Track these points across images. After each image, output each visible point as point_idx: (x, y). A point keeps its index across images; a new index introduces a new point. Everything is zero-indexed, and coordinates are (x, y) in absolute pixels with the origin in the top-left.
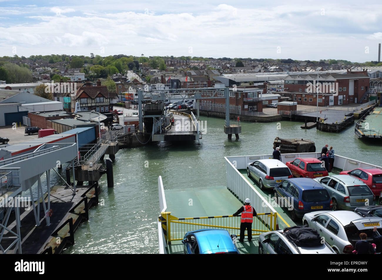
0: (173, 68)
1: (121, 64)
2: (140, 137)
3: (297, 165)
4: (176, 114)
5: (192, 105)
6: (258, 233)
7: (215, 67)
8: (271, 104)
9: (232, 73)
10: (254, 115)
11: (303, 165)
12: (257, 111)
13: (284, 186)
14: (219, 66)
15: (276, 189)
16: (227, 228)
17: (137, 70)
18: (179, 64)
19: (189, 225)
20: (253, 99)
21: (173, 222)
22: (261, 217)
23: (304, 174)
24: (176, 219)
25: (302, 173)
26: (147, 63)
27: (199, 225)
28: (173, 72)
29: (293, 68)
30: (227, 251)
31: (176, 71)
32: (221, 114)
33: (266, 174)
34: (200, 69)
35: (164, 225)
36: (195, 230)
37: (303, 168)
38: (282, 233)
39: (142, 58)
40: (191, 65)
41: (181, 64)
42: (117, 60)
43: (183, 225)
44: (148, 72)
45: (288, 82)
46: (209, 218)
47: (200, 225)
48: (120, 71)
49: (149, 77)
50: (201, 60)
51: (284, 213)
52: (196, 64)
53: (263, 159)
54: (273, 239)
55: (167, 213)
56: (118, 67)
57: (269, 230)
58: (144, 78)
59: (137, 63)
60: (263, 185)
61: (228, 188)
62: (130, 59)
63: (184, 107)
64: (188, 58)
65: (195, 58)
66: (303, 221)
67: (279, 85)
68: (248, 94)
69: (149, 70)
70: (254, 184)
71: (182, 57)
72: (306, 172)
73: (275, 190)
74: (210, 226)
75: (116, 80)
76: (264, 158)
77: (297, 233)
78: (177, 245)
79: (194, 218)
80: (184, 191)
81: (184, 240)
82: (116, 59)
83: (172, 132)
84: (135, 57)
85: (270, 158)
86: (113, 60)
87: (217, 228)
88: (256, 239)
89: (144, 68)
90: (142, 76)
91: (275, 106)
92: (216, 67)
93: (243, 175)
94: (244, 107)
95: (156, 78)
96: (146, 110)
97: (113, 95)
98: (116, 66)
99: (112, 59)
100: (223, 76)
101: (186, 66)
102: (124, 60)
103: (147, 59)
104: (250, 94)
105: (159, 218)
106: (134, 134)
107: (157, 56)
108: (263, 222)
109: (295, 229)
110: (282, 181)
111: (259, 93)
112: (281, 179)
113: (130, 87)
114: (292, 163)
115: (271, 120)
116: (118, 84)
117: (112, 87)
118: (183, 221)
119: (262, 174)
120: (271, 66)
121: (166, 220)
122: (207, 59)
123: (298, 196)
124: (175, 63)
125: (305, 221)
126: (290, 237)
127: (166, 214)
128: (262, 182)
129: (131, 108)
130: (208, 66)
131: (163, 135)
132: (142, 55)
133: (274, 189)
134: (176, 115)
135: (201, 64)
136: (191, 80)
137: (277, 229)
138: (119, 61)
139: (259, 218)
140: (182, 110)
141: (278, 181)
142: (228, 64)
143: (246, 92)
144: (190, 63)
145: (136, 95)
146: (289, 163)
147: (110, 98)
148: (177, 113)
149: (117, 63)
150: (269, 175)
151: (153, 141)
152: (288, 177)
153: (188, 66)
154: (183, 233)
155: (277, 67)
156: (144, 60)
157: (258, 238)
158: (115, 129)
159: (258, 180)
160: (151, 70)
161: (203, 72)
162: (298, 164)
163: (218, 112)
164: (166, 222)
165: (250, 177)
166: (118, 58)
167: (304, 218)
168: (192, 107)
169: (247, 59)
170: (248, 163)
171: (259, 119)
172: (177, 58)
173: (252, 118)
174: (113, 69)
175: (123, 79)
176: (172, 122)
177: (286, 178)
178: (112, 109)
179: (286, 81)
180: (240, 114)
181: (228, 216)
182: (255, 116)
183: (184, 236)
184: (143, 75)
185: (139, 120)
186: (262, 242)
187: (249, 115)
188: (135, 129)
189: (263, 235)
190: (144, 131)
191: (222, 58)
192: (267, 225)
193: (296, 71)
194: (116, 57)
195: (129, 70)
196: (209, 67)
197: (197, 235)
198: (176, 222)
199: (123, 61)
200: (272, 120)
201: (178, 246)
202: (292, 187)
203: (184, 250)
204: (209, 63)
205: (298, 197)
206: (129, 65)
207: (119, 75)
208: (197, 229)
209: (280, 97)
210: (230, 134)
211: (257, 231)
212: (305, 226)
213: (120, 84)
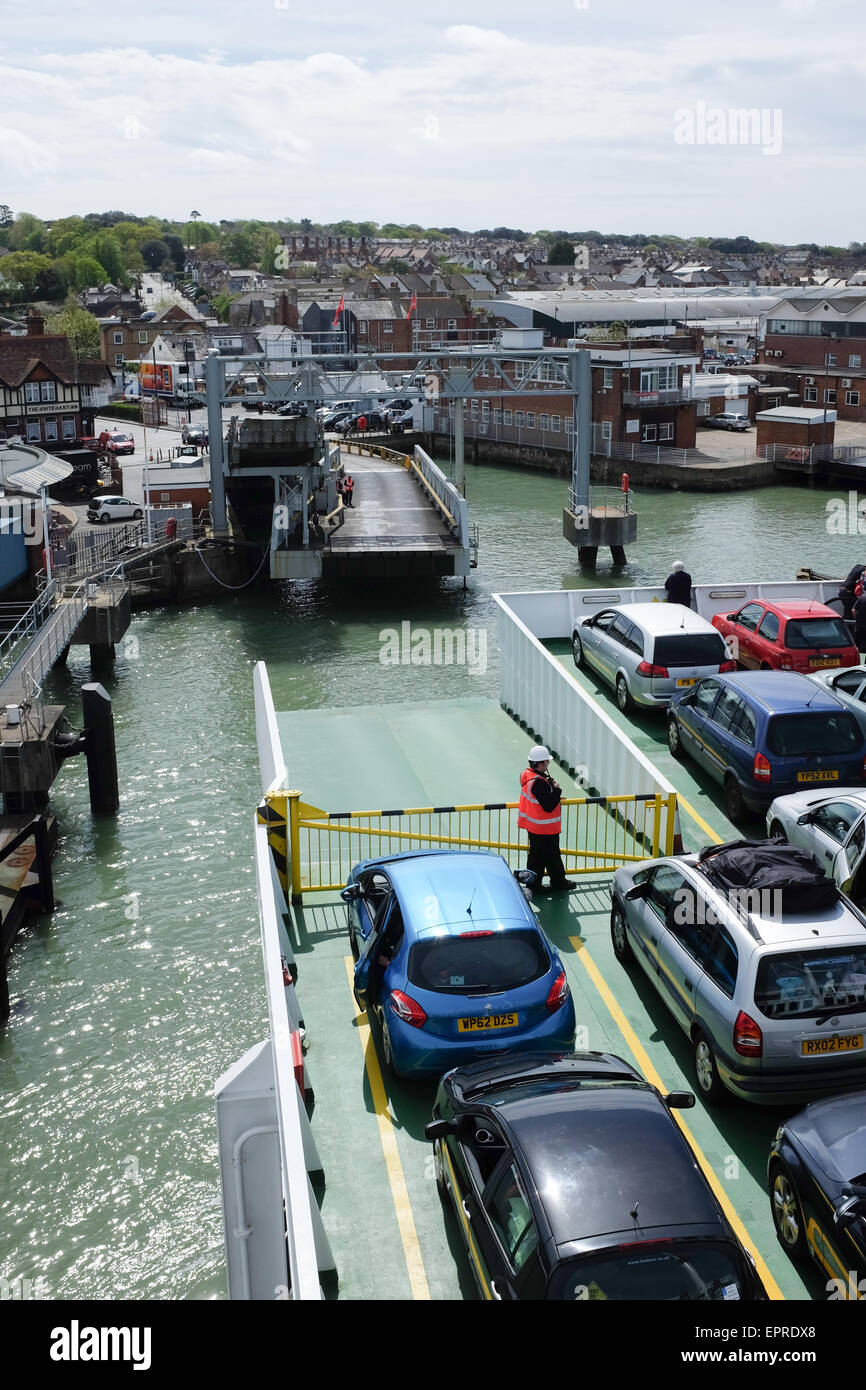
0: (314, 264)
1: (118, 249)
2: (216, 557)
3: (753, 626)
4: (349, 452)
5: (407, 415)
6: (610, 864)
7: (471, 265)
8: (723, 417)
9: (539, 286)
10: (667, 462)
11: (775, 626)
12: (673, 444)
13: (703, 699)
14: (485, 261)
15: (674, 709)
16: (499, 847)
17: (177, 270)
18: (334, 251)
19: (365, 837)
20: (660, 395)
21: (310, 827)
22: (621, 807)
23: (774, 658)
24: (317, 813)
25: (769, 655)
26: (213, 245)
27: (400, 836)
28: (319, 281)
29: (764, 273)
30: (500, 927)
31: (326, 276)
32: (527, 455)
33: (642, 655)
34: (416, 269)
35: (275, 836)
36: (386, 856)
37: (773, 635)
38: (694, 866)
39: (196, 226)
40: (378, 253)
41: (342, 251)
42: (100, 233)
43: (345, 835)
44: (218, 278)
45: (783, 327)
46: (437, 811)
47: (406, 837)
48: (114, 275)
49: (224, 300)
50: (414, 236)
51: (699, 793)
52: (400, 252)
53: (630, 602)
54: (661, 885)
55: (287, 794)
56: (106, 258)
57: (647, 853)
58: (204, 301)
59: (175, 244)
60: (629, 696)
61: (504, 707)
62: (151, 231)
63: (375, 422)
64: (366, 230)
65: (390, 229)
66: (769, 823)
67: (726, 335)
68: (643, 374)
69: (225, 272)
70: (597, 693)
71: (344, 223)
72: (783, 651)
73: (672, 713)
74: (440, 841)
75: (100, 310)
76: (633, 600)
77: (749, 865)
78: (322, 906)
79: (385, 814)
80: (348, 717)
81: (348, 890)
82: (96, 230)
83: (350, 541)
84: (165, 221)
85: (655, 600)
86: (87, 231)
87: (465, 848)
88: (602, 885)
89: (204, 264)
90: (197, 296)
91: (740, 425)
92: (476, 263)
93: (561, 661)
94: (623, 426)
95: (254, 304)
96: (245, 447)
97: (95, 373)
98: (98, 257)
99: (83, 228)
100: (509, 298)
101: (363, 260)
102: (125, 232)
103: (211, 231)
104: (648, 374)
105: (261, 811)
106: (193, 546)
107: (248, 219)
108: (628, 827)
109: (739, 850)
110: (696, 682)
111: (683, 370)
112: (694, 673)
113: (159, 340)
114: (734, 618)
115: (735, 481)
116: (111, 326)
117: (84, 339)
118: (344, 823)
119: (625, 657)
120: (680, 260)
121: (283, 819)
122: (435, 233)
123: (751, 734)
124: (321, 245)
125: (776, 822)
126: (724, 878)
127: (283, 799)
128: (626, 684)
129: (166, 424)
130: (443, 258)
131: (318, 553)
132: (195, 213)
133: (668, 710)
134: (349, 458)
135: (419, 251)
136: (398, 315)
137: (678, 850)
138: (110, 236)
139: (614, 813)
140: (373, 435)
141: (684, 681)
142: (521, 252)
143: (634, 365)
144: (375, 247)
145: (184, 370)
146: (724, 617)
147: (83, 385)
148: (355, 450)
149: (101, 243)
150: (650, 660)
151: (272, 577)
152: (718, 666)
153: (370, 258)
154: (345, 865)
155: (706, 269)
156: (202, 233)
157: (611, 881)
158: (105, 518)
159: (612, 678)
160: (233, 273)
161: (433, 282)
162: (756, 621)
163: (516, 446)
164: (285, 827)
165: (584, 666)
166: (105, 225)
167: (771, 815)
168: (409, 423)
169: (584, 234)
170: (576, 617)
171: (688, 476)
172: (326, 227)
173: (659, 473)
174: (86, 267)
175: (126, 306)
176: (344, 489)
177: (710, 671)
178: (90, 431)
179: (774, 323)
180: (610, 455)
181: (503, 806)
182: (669, 467)
183: (346, 874)
184: (200, 292)
185: (207, 485)
186: (624, 895)
187: (646, 461)
188: (195, 522)
189: (627, 873)
190: (231, 535)
191: (491, 229)
192: (640, 838)
193: (779, 285)
194: (97, 220)
195: (146, 272)
196: (451, 261)
197: (396, 871)
198: (320, 828)
199: (124, 238)
200: (739, 481)
201: (328, 910)
202: (732, 702)
203: (350, 923)
204: (446, 248)
205: (752, 739)
206: (146, 254)
207: (112, 292)
208: (395, 852)
209: (757, 387)
210: (589, 545)
211: (605, 857)
212: (776, 839)
213: (117, 325)
